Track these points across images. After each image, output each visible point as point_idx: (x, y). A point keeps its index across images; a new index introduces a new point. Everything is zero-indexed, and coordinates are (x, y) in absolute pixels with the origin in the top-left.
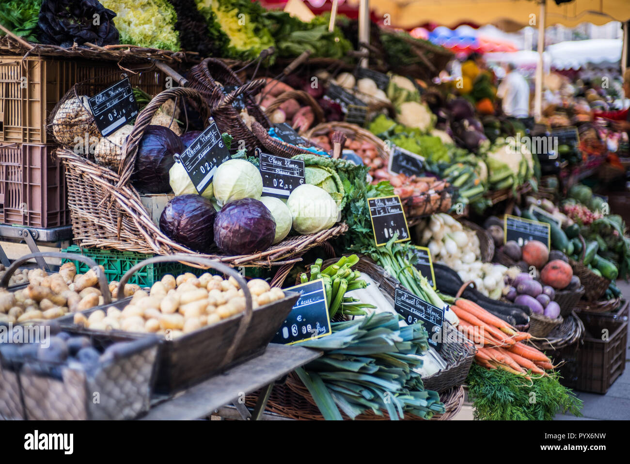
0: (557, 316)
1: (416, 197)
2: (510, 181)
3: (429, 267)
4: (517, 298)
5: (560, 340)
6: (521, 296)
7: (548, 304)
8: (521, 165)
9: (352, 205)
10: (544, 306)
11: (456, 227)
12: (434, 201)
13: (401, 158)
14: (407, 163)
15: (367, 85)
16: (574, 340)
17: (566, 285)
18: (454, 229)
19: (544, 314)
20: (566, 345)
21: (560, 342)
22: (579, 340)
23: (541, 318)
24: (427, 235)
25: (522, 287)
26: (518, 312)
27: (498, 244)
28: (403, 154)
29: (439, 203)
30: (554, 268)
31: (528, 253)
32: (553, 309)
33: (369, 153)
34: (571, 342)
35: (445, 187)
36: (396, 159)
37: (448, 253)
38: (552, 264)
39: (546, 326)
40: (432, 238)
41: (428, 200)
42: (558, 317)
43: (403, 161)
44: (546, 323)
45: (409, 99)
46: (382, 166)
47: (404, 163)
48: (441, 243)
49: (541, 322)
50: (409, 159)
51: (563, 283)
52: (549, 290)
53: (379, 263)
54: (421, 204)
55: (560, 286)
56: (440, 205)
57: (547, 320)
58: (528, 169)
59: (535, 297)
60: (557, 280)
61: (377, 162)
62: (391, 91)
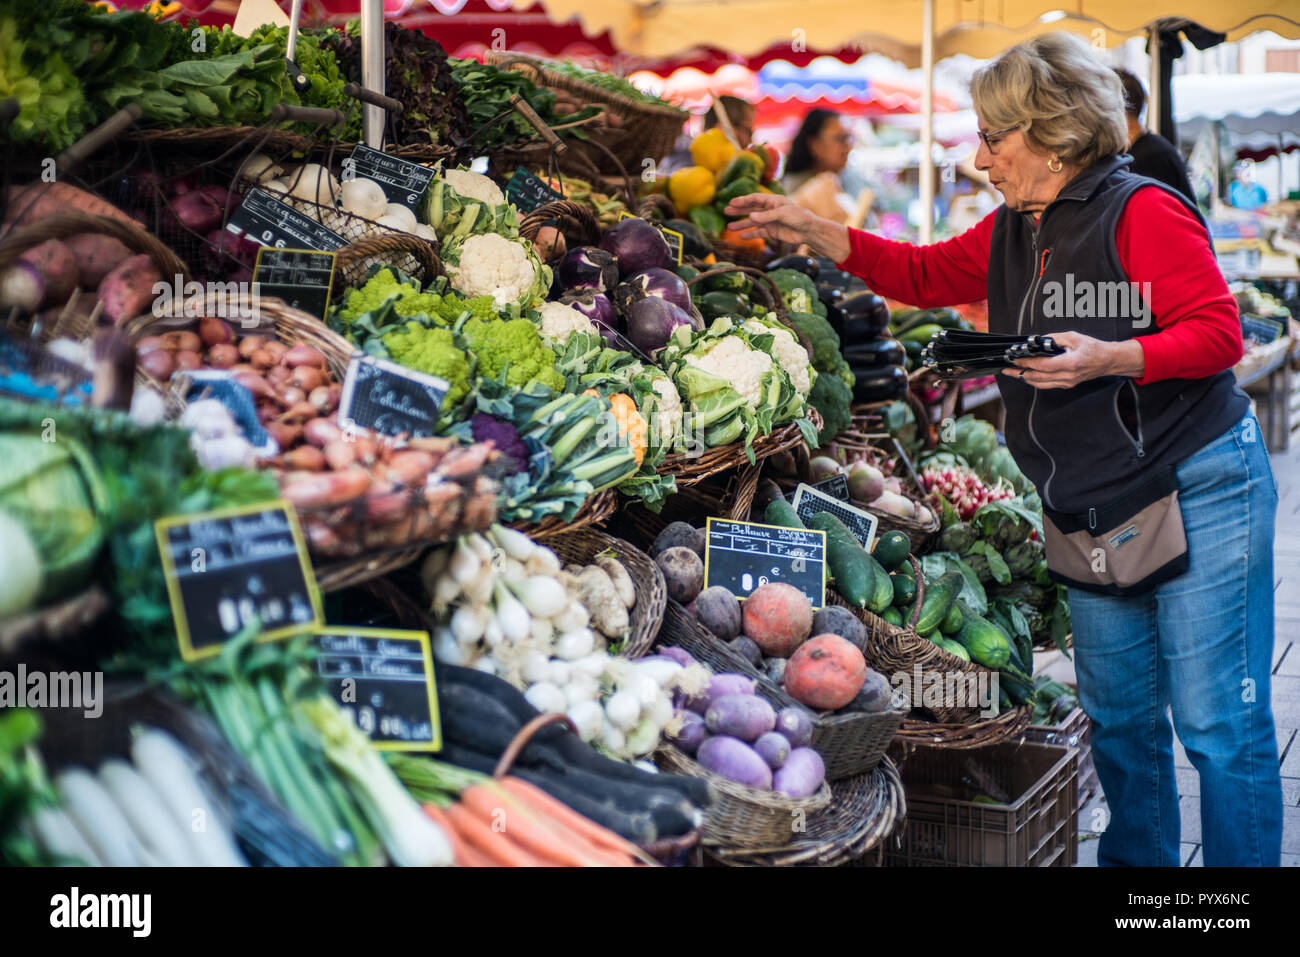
0: (811, 788)
1: (383, 496)
2: (737, 426)
3: (422, 686)
4: (703, 746)
5: (823, 848)
6: (712, 739)
7: (786, 758)
8: (766, 383)
9: (118, 542)
10: (775, 768)
11: (539, 562)
12: (440, 506)
13: (378, 387)
14: (398, 400)
15: (363, 193)
16: (870, 842)
17: (848, 699)
18: (532, 566)
19: (774, 786)
20: (846, 858)
21: (824, 854)
22: (888, 841)
23: (762, 798)
24: (446, 592)
25: (716, 715)
26: (667, 803)
27: (681, 596)
28: (385, 375)
29: (455, 508)
30: (816, 656)
31: (756, 616)
32: (803, 770)
33: (302, 375)
34: (861, 850)
35: (487, 462)
36: (363, 388)
37: (505, 638)
38: (811, 645)
39: (779, 818)
40: (462, 599)
41: (417, 502)
42: (818, 790)
43: (384, 393)
44: (778, 810)
45: (482, 226)
46: (327, 412)
47: (387, 400)
48: (487, 611)
49: (765, 810)
50: (402, 387)
51: (839, 693)
52: (793, 718)
53: (200, 706)
54: (398, 515)
55: (831, 703)
56: (462, 515)
57: (778, 805)
58: (787, 389)
59: (751, 741)
60: (822, 688)
61: (319, 398)
62: (436, 208)
